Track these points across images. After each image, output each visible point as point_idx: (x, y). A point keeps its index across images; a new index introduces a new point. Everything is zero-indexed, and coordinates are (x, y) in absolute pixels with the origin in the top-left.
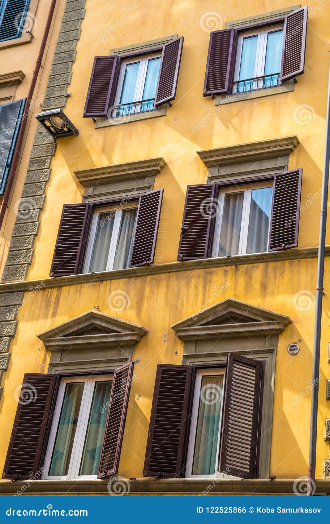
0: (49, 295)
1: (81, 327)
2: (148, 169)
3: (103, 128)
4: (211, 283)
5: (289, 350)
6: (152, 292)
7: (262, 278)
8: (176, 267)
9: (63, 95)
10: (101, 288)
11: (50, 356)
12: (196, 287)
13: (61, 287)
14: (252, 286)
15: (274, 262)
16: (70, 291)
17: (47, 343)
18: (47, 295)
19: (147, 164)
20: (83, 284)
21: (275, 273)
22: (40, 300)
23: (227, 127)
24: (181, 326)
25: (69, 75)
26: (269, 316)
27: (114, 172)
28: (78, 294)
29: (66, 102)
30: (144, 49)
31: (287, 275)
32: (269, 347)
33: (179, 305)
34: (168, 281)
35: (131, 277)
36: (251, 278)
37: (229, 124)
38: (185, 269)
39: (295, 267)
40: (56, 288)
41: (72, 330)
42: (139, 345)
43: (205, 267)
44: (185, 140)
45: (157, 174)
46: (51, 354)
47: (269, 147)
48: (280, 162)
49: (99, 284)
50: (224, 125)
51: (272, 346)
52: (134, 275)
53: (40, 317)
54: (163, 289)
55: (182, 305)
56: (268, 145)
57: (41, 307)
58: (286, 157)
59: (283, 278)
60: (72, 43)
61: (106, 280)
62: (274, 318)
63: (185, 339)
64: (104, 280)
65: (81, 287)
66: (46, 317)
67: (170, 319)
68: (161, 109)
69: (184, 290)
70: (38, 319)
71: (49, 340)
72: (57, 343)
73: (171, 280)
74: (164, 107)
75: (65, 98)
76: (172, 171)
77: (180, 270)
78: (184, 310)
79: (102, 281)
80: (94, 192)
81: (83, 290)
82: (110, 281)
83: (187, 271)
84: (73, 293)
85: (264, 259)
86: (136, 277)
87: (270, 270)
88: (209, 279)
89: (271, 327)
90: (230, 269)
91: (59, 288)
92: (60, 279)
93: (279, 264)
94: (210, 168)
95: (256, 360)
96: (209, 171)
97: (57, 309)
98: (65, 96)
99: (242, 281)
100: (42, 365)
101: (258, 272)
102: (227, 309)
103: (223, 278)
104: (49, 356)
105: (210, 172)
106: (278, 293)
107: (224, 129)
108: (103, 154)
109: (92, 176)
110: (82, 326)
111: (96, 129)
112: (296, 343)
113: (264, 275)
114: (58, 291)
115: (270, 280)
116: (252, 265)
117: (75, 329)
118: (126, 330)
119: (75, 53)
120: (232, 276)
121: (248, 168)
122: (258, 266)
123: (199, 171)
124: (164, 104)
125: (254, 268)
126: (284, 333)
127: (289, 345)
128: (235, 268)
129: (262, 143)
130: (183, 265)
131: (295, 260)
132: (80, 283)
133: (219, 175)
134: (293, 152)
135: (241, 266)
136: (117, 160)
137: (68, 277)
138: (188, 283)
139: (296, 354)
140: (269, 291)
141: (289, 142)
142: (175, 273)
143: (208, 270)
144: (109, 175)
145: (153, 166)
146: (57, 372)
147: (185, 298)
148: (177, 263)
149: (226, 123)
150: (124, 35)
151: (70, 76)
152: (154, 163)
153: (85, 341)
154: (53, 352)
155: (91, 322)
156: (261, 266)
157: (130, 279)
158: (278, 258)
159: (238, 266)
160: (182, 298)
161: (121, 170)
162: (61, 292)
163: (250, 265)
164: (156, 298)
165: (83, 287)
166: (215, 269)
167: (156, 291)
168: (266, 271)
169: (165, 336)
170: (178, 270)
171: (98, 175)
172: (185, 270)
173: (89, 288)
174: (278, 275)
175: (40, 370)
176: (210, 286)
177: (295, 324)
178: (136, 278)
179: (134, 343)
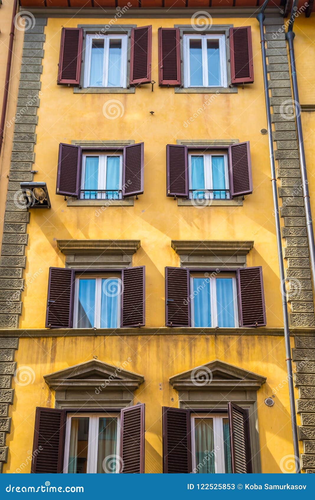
0: (45, 343)
1: (83, 372)
2: (127, 248)
3: (74, 207)
4: (196, 347)
5: (266, 403)
6: (144, 350)
7: (238, 347)
8: (164, 331)
9: (30, 171)
10: (96, 342)
11: (55, 394)
12: (183, 348)
13: (56, 337)
14: (230, 352)
15: (246, 336)
16: (65, 342)
17: (52, 383)
18: (43, 343)
19: (126, 244)
20: (77, 337)
21: (248, 344)
22: (36, 347)
23: (191, 225)
24: (177, 379)
25: (32, 154)
26: (251, 377)
27: (95, 246)
28: (74, 345)
29: (33, 177)
30: (104, 147)
31: (258, 347)
32: (250, 399)
33: (170, 363)
34: (158, 342)
35: (124, 335)
36: (228, 346)
37: (192, 223)
38: (171, 333)
39: (262, 341)
40: (50, 338)
41: (75, 375)
42: (138, 390)
43: (189, 334)
44: (154, 229)
45: (133, 254)
46: (56, 393)
47: (232, 247)
48: (240, 260)
49: (93, 338)
50: (188, 223)
51: (252, 398)
52: (127, 334)
53: (39, 361)
54: (153, 348)
55: (173, 362)
56: (231, 245)
57: (38, 352)
58: (245, 256)
59: (254, 348)
60: (30, 127)
61: (100, 336)
62: (255, 378)
63: (180, 389)
64: (98, 336)
65: (76, 339)
66: (45, 361)
67: (163, 372)
68: (128, 200)
69: (173, 351)
70: (37, 363)
71: (55, 381)
72: (62, 384)
73: (160, 341)
74: (130, 199)
75: (32, 174)
76: (147, 253)
77: (168, 334)
78: (175, 365)
79: (96, 336)
80: (75, 260)
81: (78, 342)
82: (103, 337)
83: (173, 336)
84: (69, 344)
85: (238, 332)
86: (128, 335)
87: (243, 342)
88: (193, 343)
89: (252, 385)
90: (211, 337)
91: (54, 338)
92: (55, 330)
93: (250, 337)
94: (181, 256)
95: (243, 408)
96: (180, 257)
97: (55, 356)
98: (32, 173)
99: (221, 348)
100: (48, 402)
101: (234, 342)
102: (214, 368)
103: (205, 344)
104: (53, 394)
105: (181, 259)
106: (252, 360)
107: (187, 226)
108: (79, 229)
109: (73, 246)
110: (85, 372)
111: (68, 206)
112: (271, 398)
113: (238, 344)
114: (54, 341)
115: (244, 350)
116: (228, 336)
117: (79, 373)
118: (127, 378)
119: (35, 136)
120: (213, 343)
121: (213, 260)
122: (233, 338)
123: (171, 256)
124: (131, 197)
125: (231, 339)
126: (260, 390)
127: (266, 399)
128: (215, 337)
129: (227, 242)
130: (170, 330)
131: (262, 336)
132: (75, 336)
133: (189, 262)
134: (249, 254)
135: (219, 336)
136: (93, 236)
137: (64, 330)
138: (176, 345)
139: (272, 406)
140: (245, 357)
141: (248, 245)
142: (163, 336)
143: (191, 336)
144: (90, 248)
145: (132, 246)
146: (63, 408)
147: (174, 356)
148: (166, 329)
149: (190, 221)
150: (82, 130)
151: (33, 156)
152: (133, 244)
153: (90, 384)
154: (58, 391)
155: (93, 369)
156: (236, 338)
157: (123, 337)
158: (249, 333)
159: (217, 336)
160: (172, 356)
161: (102, 245)
162: (56, 341)
163: (226, 336)
164: (148, 354)
165: (78, 340)
166: (197, 336)
167: (148, 349)
168: (240, 342)
169: (160, 385)
170: (166, 334)
171: (79, 246)
172: (172, 335)
173: (84, 341)
174: (250, 346)
175: (47, 405)
176: (195, 349)
177: (268, 384)
178: (128, 337)
179: (134, 389)
